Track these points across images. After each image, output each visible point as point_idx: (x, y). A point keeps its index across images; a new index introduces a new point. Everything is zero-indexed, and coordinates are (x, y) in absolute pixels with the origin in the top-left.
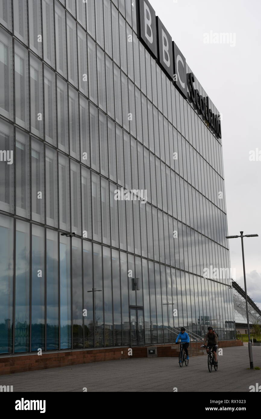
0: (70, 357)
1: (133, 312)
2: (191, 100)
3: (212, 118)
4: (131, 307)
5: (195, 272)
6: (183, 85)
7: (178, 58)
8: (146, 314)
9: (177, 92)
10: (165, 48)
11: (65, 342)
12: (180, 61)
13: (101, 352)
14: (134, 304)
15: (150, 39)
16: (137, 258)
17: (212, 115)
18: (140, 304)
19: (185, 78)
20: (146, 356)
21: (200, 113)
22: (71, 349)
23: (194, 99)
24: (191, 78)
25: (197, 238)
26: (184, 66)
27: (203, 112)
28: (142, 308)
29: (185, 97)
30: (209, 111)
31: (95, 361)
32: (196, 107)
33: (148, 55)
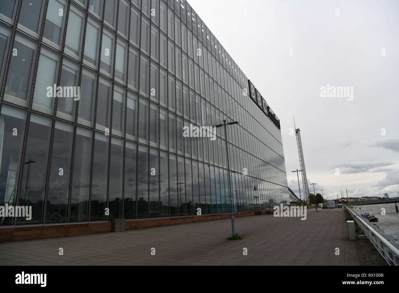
0: (237, 215)
1: (255, 198)
2: (269, 116)
3: (277, 122)
4: (254, 197)
5: (273, 182)
6: (266, 111)
7: (264, 102)
8: (259, 199)
9: (264, 114)
10: (259, 99)
11: (235, 209)
12: (264, 103)
13: (246, 213)
14: (255, 196)
15: (254, 97)
16: (255, 179)
17: (277, 120)
18: (257, 196)
19: (266, 108)
20: (261, 214)
21: (272, 120)
22: (237, 212)
23: (270, 116)
24: (268, 108)
25: (270, 167)
26: (266, 104)
27: (274, 120)
28: (258, 197)
29: (267, 116)
30: (275, 119)
31: (245, 216)
32: (271, 119)
33: (254, 103)
